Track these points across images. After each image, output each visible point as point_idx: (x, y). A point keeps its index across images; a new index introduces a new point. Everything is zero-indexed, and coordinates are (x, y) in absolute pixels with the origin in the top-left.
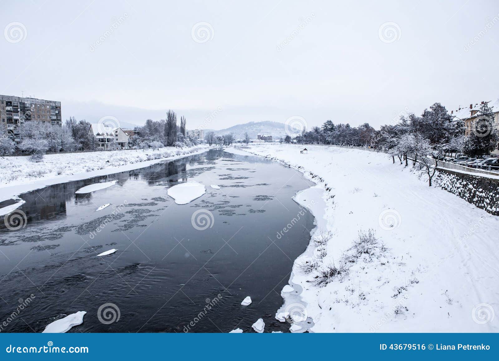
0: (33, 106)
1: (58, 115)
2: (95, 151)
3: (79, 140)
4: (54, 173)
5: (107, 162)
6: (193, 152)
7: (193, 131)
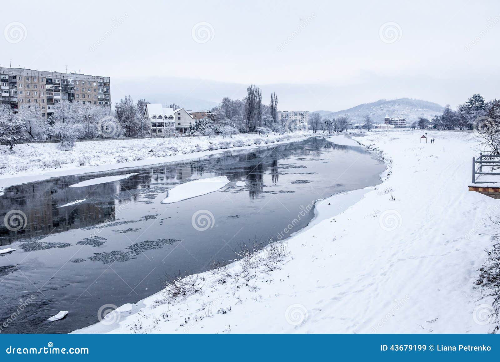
0: (77, 83)
1: (107, 94)
2: (143, 138)
3: (124, 123)
4: (76, 163)
5: (150, 151)
6: (282, 141)
7: (294, 112)
